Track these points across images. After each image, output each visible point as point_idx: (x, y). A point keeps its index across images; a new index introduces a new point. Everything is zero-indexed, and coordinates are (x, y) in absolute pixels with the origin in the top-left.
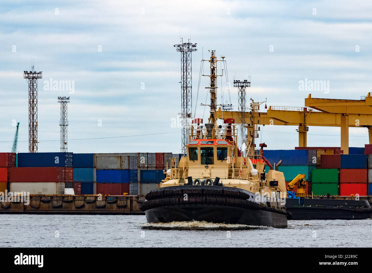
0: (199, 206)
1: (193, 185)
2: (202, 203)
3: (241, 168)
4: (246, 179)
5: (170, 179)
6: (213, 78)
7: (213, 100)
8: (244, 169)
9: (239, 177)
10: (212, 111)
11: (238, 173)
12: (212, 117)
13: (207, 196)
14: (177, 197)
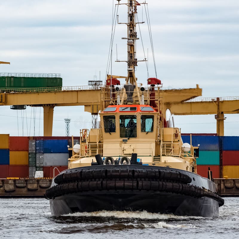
0: (128, 192)
1: (120, 164)
2: (132, 188)
3: (172, 142)
4: (178, 157)
5: (80, 156)
6: (131, 26)
7: (131, 54)
8: (176, 143)
9: (171, 153)
10: (130, 69)
11: (170, 149)
12: (130, 77)
13: (139, 179)
14: (99, 180)
